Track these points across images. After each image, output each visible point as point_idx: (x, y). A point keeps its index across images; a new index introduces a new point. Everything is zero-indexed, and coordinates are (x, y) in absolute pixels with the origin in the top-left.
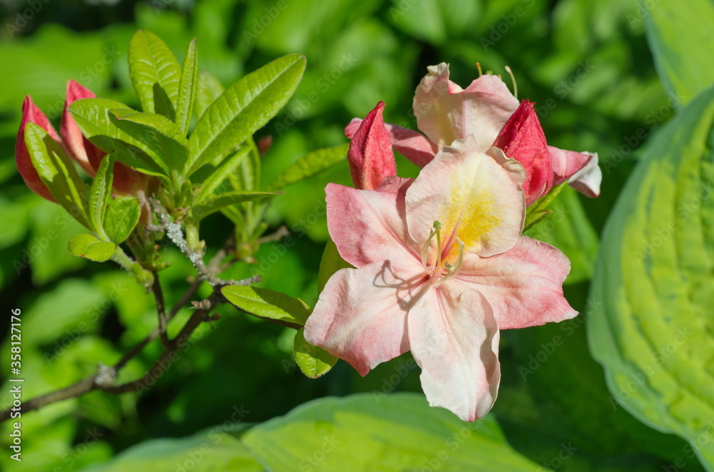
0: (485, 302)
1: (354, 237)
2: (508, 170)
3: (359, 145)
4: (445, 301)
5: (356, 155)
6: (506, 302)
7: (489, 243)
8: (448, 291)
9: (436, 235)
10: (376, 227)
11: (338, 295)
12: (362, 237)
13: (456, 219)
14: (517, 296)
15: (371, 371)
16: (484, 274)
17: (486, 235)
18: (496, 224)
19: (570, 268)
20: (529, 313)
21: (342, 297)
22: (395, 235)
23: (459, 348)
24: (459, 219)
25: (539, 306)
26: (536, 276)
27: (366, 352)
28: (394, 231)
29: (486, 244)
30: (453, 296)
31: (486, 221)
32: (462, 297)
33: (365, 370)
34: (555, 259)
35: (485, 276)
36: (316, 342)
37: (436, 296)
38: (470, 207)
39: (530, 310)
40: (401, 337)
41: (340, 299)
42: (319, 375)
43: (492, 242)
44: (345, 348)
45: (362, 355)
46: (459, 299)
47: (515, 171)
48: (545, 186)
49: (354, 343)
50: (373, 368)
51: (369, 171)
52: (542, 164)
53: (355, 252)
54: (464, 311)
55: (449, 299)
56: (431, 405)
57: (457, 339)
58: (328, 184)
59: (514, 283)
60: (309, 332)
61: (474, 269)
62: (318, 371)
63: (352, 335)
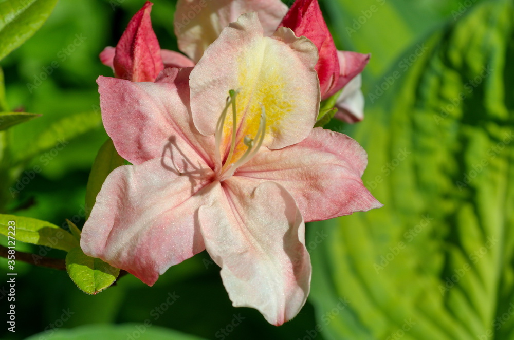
0: (284, 193)
1: (132, 130)
2: (299, 50)
3: (126, 49)
4: (236, 200)
5: (124, 60)
6: (304, 195)
7: (281, 133)
8: (240, 189)
9: (231, 106)
10: (156, 117)
11: (116, 198)
12: (141, 130)
13: (245, 106)
14: (317, 187)
15: (160, 276)
16: (277, 167)
17: (278, 124)
18: (289, 111)
19: (367, 162)
20: (331, 204)
21: (121, 199)
22: (177, 128)
23: (258, 246)
24: (247, 108)
25: (343, 197)
26: (336, 165)
27: (154, 255)
28: (176, 123)
29: (278, 135)
30: (246, 192)
31: (277, 108)
32: (257, 192)
33: (153, 277)
34: (351, 152)
35: (278, 170)
36: (94, 254)
37: (225, 196)
38: (259, 93)
39: (333, 201)
40: (192, 238)
41: (120, 201)
42: (100, 290)
43: (285, 132)
44: (129, 253)
45: (148, 259)
46: (252, 195)
47: (306, 51)
48: (331, 79)
49: (139, 246)
50: (162, 272)
51: (139, 75)
52: (329, 52)
53: (133, 147)
54: (260, 208)
55: (241, 197)
56: (234, 305)
57: (255, 236)
58: (100, 77)
59: (312, 174)
60: (86, 241)
61: (267, 162)
62: (98, 286)
63: (136, 238)
